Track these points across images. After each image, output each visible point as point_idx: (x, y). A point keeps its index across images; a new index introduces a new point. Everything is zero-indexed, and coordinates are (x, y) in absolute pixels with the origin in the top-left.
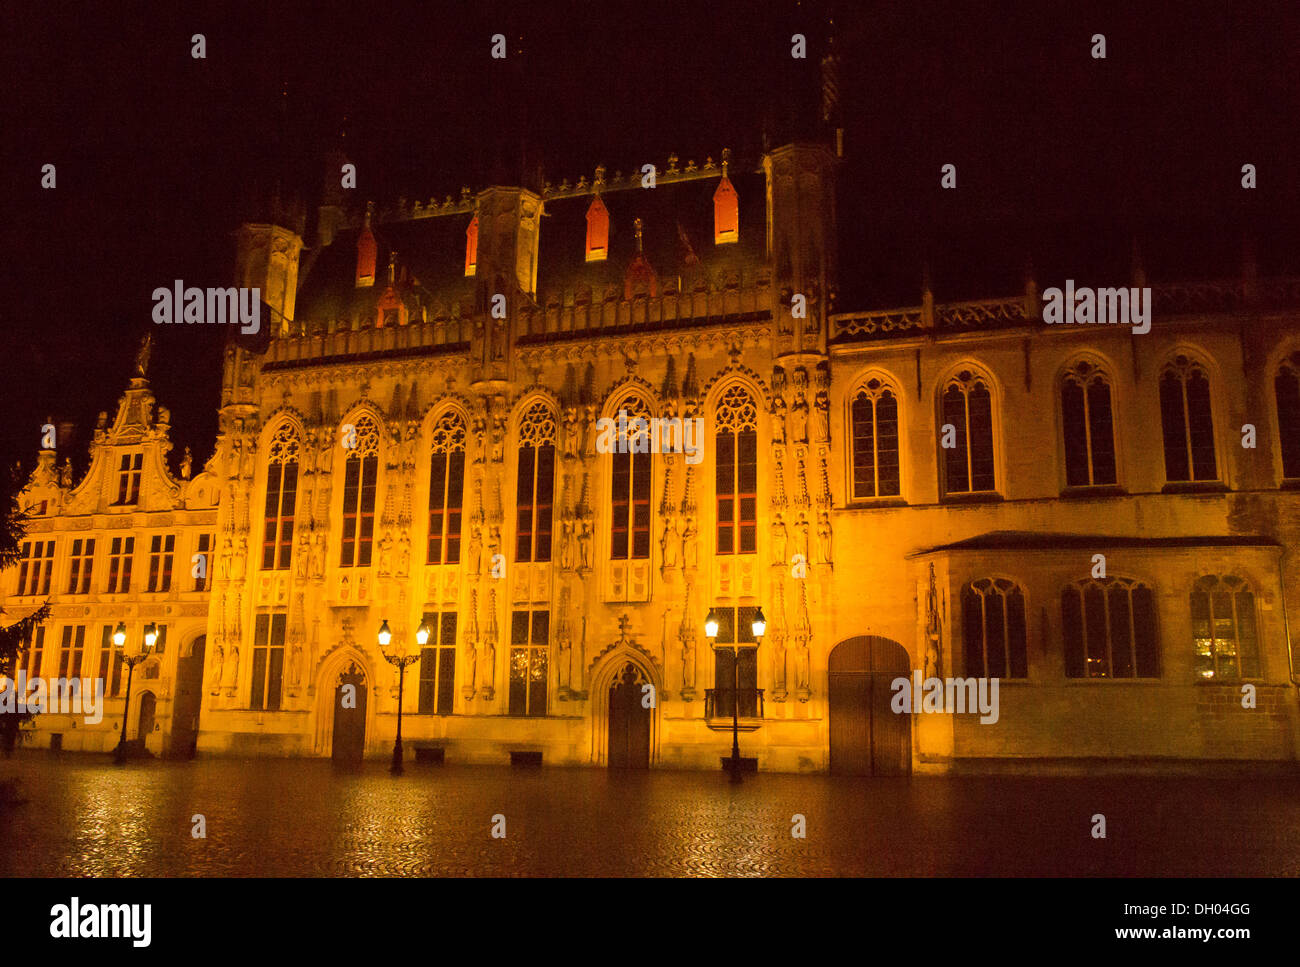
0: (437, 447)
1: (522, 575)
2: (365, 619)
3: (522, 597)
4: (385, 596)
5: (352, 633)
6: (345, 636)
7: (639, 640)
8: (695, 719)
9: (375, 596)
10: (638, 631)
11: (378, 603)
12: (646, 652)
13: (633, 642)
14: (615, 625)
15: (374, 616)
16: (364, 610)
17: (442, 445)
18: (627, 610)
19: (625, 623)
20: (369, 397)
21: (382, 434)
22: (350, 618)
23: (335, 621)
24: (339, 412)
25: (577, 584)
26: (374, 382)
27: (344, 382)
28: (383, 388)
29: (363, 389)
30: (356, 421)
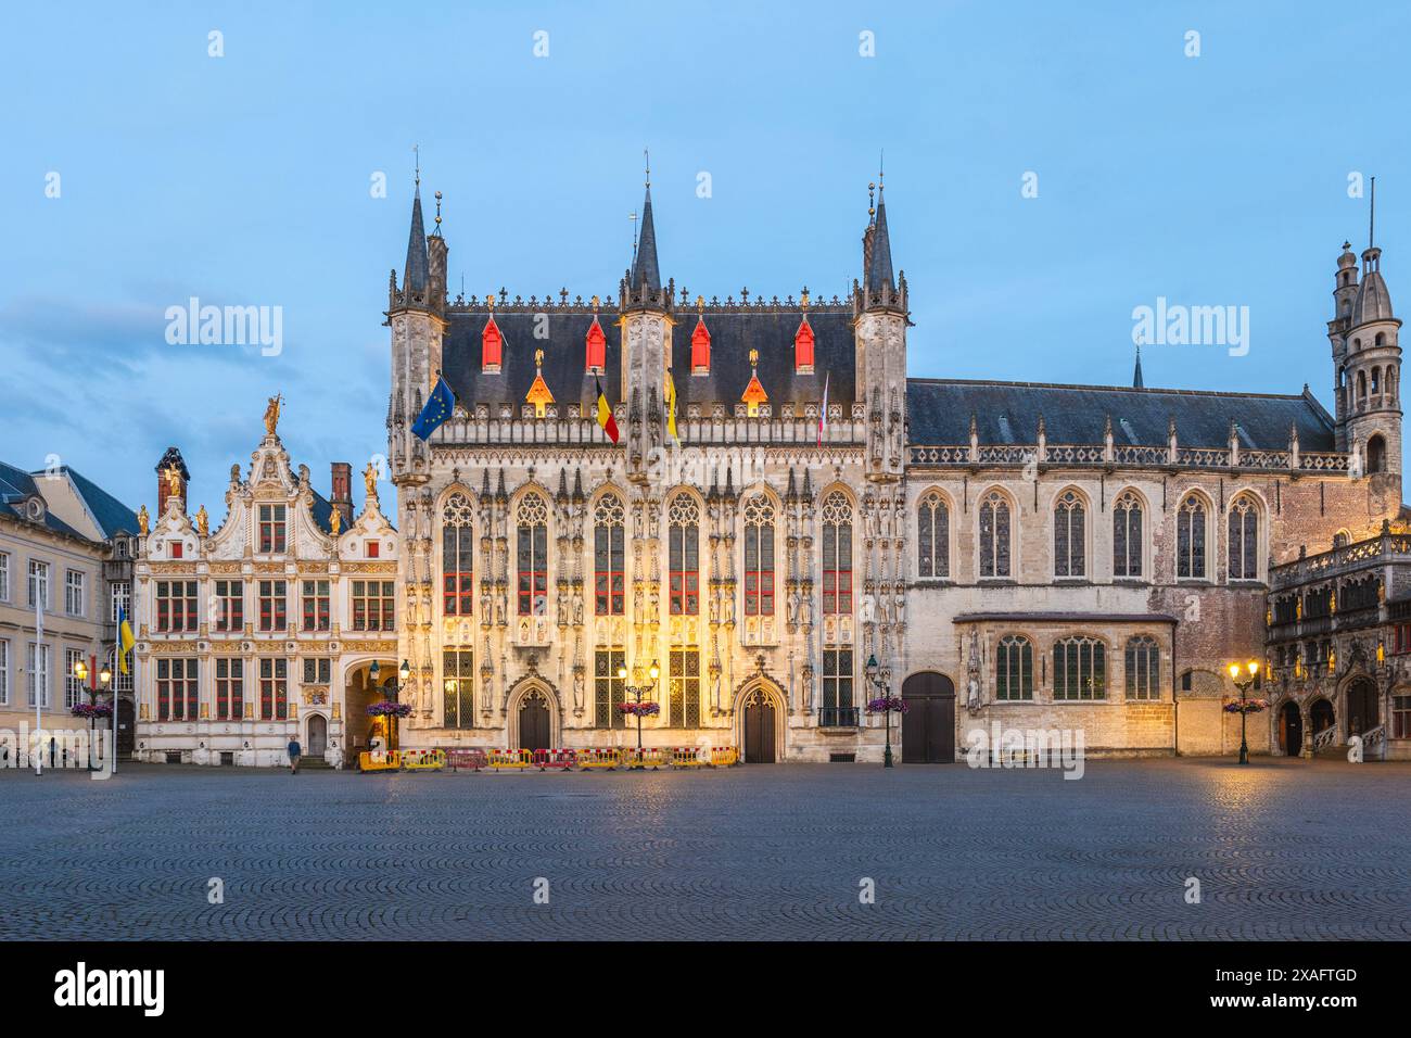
1: (676, 626)
2: (547, 656)
3: (676, 641)
4: (563, 639)
5: (536, 667)
6: (530, 670)
7: (770, 673)
8: (812, 728)
9: (554, 639)
10: (770, 667)
11: (557, 645)
12: (776, 682)
13: (766, 676)
14: (752, 661)
15: (554, 654)
16: (546, 650)
17: (604, 521)
18: (760, 652)
19: (761, 661)
20: (537, 477)
21: (550, 508)
22: (532, 656)
23: (520, 656)
24: (510, 487)
25: (722, 633)
26: (540, 465)
27: (512, 463)
28: (548, 470)
29: (531, 471)
30: (525, 495)
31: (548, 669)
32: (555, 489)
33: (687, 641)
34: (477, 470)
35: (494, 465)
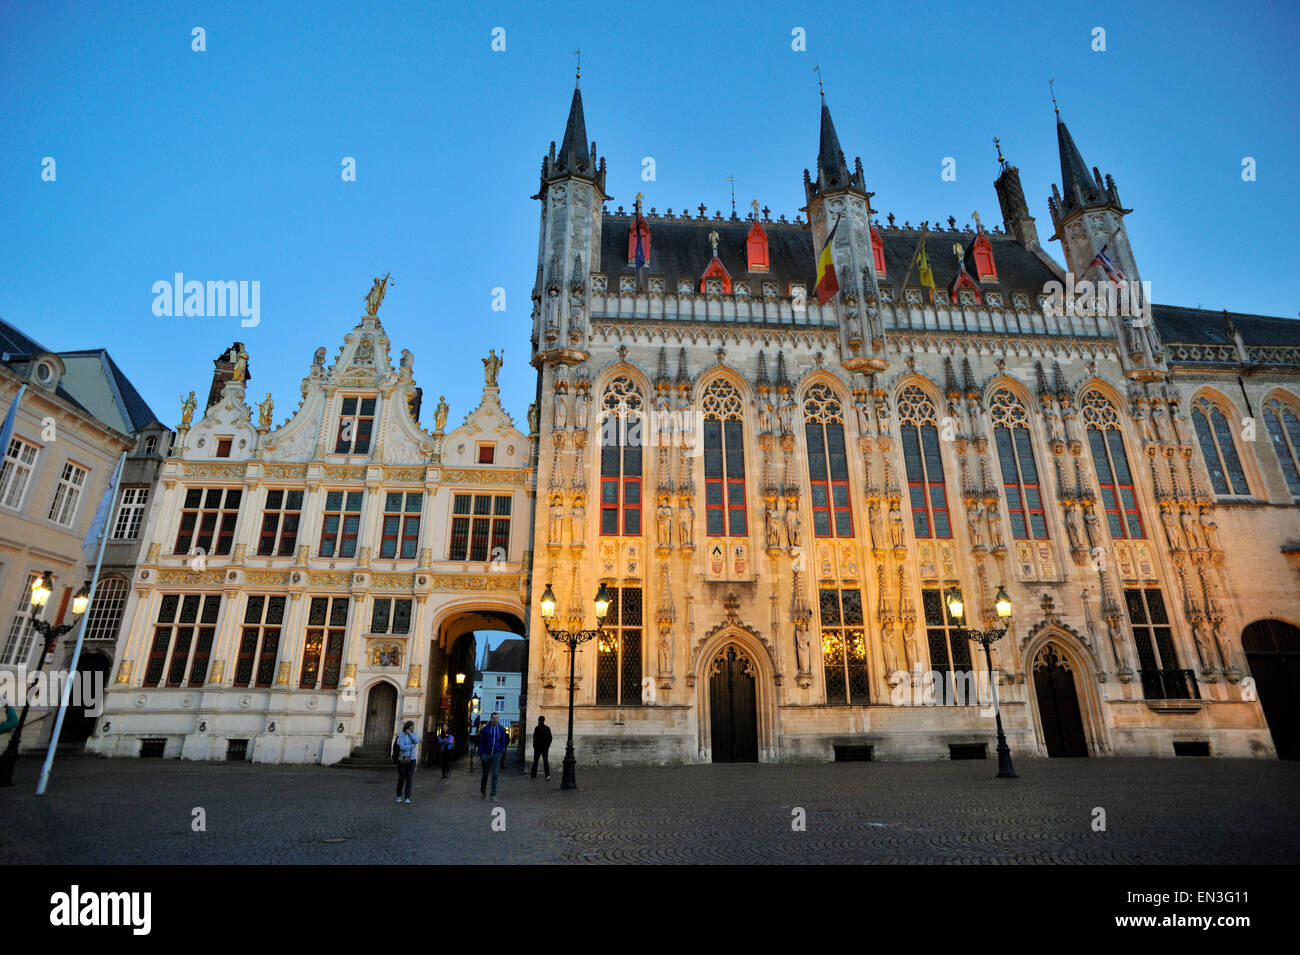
0: (810, 416)
1: (926, 553)
2: (752, 596)
3: (928, 575)
4: (775, 571)
5: (737, 612)
6: (729, 615)
7: (1064, 620)
8: (1135, 702)
9: (762, 570)
10: (1060, 611)
11: (766, 579)
12: (1074, 632)
13: (1059, 622)
14: (1036, 605)
15: (763, 592)
16: (749, 586)
17: (816, 416)
18: (1045, 590)
19: (1047, 603)
20: (727, 360)
21: (746, 398)
22: (733, 594)
23: (713, 597)
24: (693, 370)
25: (990, 563)
26: (730, 346)
27: (694, 342)
28: (742, 353)
29: (720, 352)
30: (711, 382)
31: (755, 614)
32: (752, 375)
33: (942, 575)
34: (649, 349)
35: (672, 344)
